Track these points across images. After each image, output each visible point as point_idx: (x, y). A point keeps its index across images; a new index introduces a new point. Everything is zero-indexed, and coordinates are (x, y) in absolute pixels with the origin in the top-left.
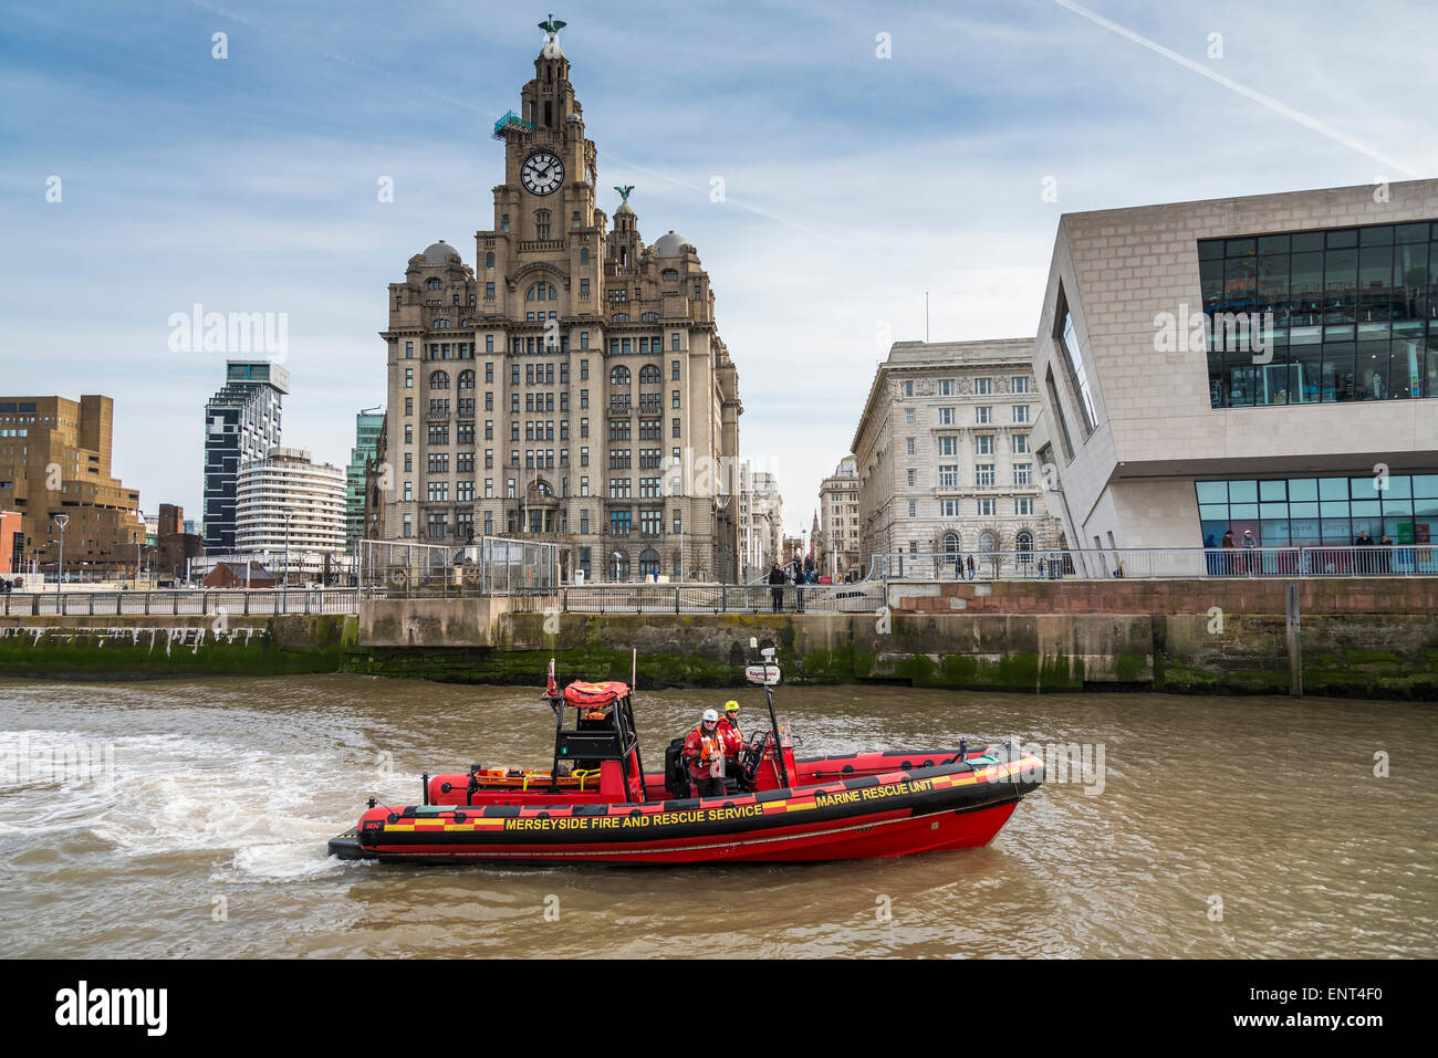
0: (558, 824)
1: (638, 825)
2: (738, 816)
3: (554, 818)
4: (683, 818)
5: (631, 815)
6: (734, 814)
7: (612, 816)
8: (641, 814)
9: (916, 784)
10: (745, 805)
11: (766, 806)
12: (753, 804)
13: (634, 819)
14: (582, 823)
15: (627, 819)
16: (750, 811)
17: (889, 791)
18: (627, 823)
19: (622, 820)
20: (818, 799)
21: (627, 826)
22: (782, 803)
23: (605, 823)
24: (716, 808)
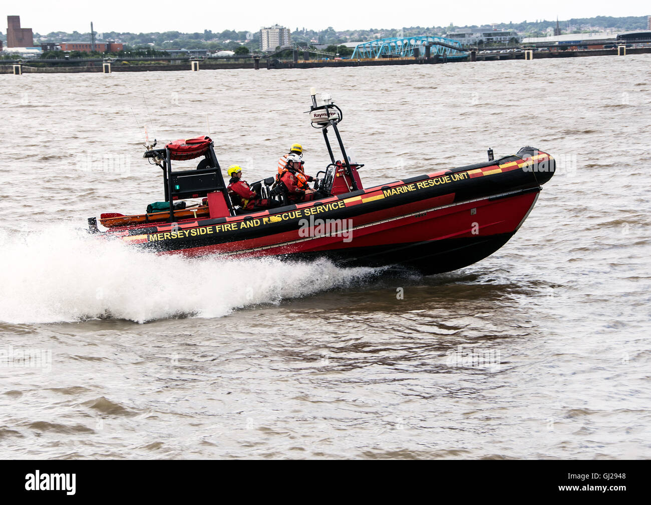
0: (190, 233)
1: (252, 226)
2: (327, 210)
3: (186, 229)
4: (285, 217)
5: (245, 220)
6: (323, 209)
7: (230, 222)
8: (252, 219)
9: (456, 176)
10: (331, 203)
11: (346, 201)
12: (336, 201)
13: (248, 222)
14: (208, 230)
15: (243, 223)
16: (335, 206)
17: (437, 181)
18: (243, 225)
19: (239, 224)
20: (385, 192)
21: (244, 228)
22: (359, 198)
23: (226, 228)
24: (309, 207)
